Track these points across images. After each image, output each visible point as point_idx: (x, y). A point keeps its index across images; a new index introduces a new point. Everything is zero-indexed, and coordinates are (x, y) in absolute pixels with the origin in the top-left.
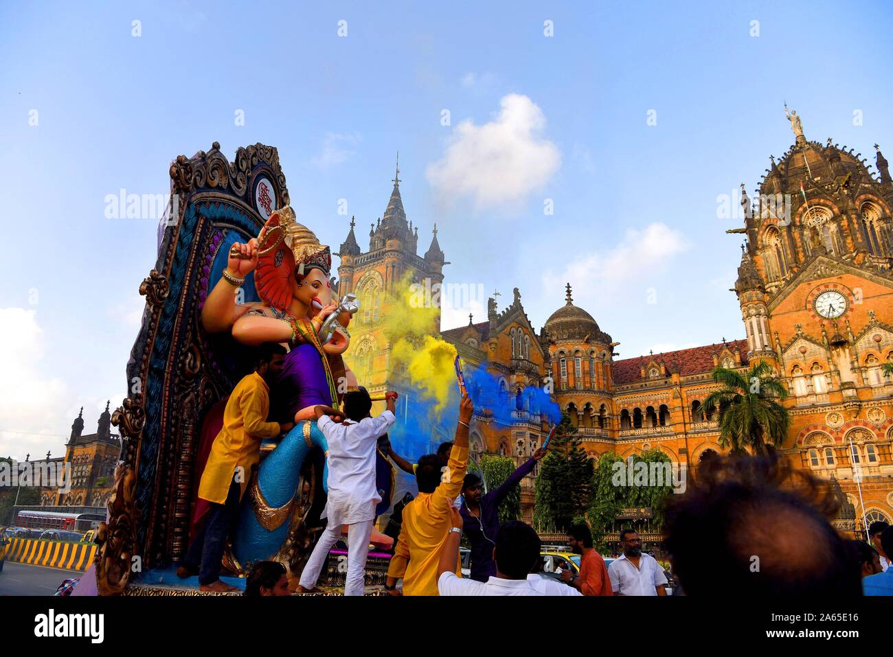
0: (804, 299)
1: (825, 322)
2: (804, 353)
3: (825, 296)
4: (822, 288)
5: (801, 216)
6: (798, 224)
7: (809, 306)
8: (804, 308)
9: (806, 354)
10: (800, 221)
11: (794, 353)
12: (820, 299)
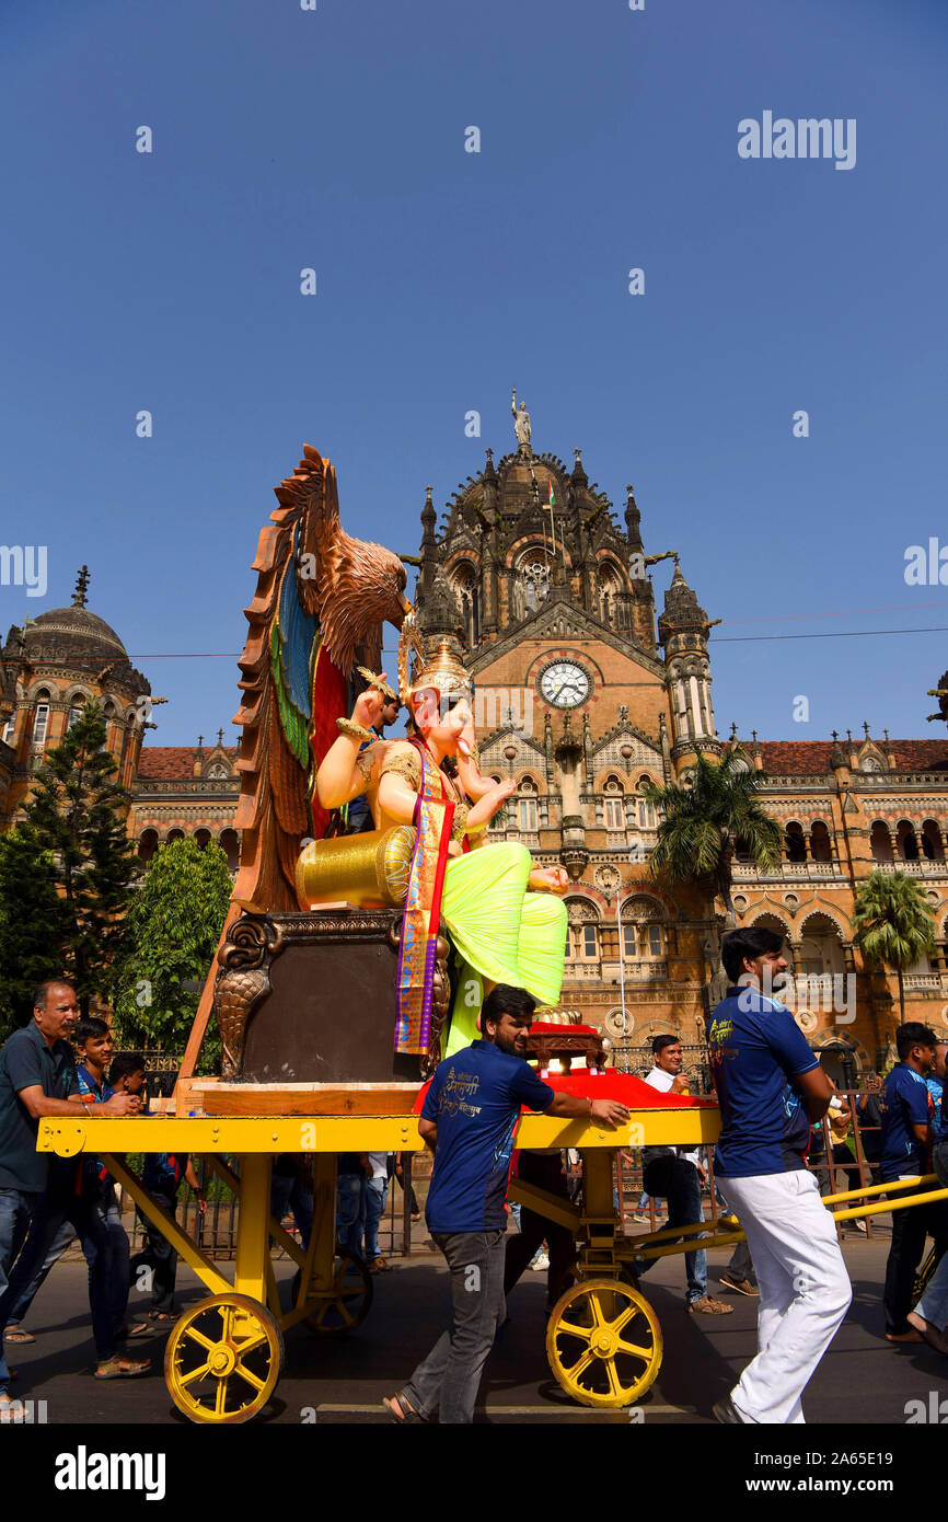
0: (525, 667)
1: (553, 712)
2: (511, 757)
3: (559, 668)
4: (557, 655)
5: (515, 556)
6: (510, 566)
7: (532, 680)
8: (523, 682)
9: (514, 761)
10: (513, 563)
11: (495, 757)
12: (551, 673)
